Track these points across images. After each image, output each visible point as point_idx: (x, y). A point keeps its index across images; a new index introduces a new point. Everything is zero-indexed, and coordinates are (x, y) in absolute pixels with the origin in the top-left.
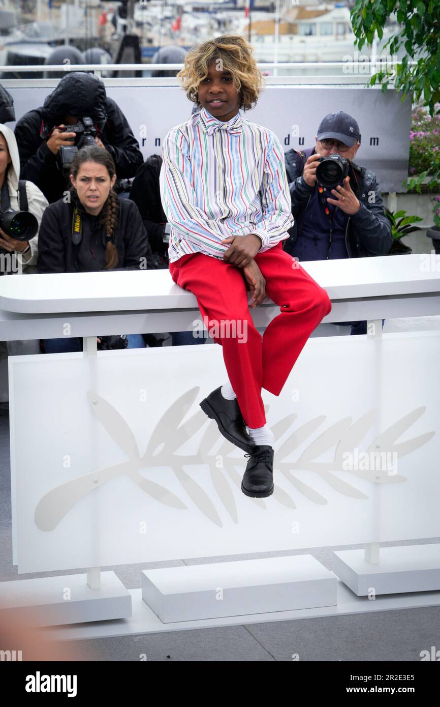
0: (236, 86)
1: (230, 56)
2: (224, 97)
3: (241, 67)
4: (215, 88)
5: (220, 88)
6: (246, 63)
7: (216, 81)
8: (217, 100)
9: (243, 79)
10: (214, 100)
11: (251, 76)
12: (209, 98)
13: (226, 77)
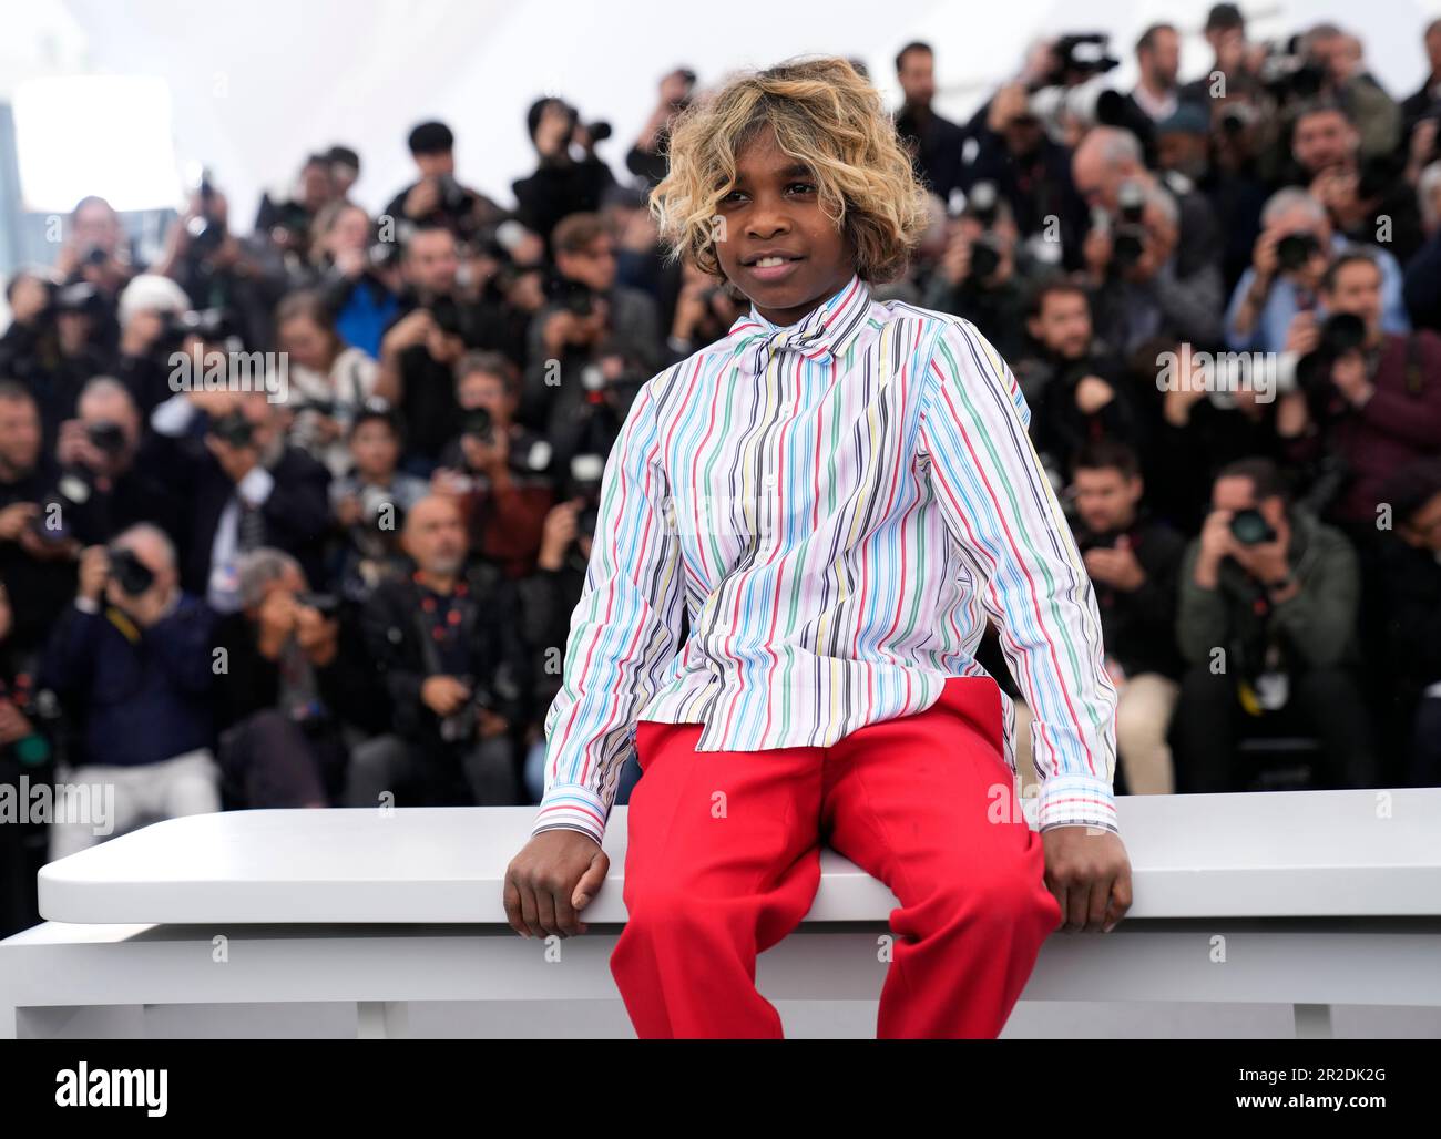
0: (829, 208)
1: (803, 112)
2: (792, 245)
3: (846, 147)
4: (764, 220)
5: (781, 218)
6: (856, 134)
7: (766, 197)
8: (772, 256)
9: (853, 187)
10: (762, 258)
11: (875, 174)
12: (748, 250)
13: (797, 182)
